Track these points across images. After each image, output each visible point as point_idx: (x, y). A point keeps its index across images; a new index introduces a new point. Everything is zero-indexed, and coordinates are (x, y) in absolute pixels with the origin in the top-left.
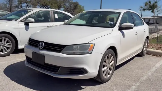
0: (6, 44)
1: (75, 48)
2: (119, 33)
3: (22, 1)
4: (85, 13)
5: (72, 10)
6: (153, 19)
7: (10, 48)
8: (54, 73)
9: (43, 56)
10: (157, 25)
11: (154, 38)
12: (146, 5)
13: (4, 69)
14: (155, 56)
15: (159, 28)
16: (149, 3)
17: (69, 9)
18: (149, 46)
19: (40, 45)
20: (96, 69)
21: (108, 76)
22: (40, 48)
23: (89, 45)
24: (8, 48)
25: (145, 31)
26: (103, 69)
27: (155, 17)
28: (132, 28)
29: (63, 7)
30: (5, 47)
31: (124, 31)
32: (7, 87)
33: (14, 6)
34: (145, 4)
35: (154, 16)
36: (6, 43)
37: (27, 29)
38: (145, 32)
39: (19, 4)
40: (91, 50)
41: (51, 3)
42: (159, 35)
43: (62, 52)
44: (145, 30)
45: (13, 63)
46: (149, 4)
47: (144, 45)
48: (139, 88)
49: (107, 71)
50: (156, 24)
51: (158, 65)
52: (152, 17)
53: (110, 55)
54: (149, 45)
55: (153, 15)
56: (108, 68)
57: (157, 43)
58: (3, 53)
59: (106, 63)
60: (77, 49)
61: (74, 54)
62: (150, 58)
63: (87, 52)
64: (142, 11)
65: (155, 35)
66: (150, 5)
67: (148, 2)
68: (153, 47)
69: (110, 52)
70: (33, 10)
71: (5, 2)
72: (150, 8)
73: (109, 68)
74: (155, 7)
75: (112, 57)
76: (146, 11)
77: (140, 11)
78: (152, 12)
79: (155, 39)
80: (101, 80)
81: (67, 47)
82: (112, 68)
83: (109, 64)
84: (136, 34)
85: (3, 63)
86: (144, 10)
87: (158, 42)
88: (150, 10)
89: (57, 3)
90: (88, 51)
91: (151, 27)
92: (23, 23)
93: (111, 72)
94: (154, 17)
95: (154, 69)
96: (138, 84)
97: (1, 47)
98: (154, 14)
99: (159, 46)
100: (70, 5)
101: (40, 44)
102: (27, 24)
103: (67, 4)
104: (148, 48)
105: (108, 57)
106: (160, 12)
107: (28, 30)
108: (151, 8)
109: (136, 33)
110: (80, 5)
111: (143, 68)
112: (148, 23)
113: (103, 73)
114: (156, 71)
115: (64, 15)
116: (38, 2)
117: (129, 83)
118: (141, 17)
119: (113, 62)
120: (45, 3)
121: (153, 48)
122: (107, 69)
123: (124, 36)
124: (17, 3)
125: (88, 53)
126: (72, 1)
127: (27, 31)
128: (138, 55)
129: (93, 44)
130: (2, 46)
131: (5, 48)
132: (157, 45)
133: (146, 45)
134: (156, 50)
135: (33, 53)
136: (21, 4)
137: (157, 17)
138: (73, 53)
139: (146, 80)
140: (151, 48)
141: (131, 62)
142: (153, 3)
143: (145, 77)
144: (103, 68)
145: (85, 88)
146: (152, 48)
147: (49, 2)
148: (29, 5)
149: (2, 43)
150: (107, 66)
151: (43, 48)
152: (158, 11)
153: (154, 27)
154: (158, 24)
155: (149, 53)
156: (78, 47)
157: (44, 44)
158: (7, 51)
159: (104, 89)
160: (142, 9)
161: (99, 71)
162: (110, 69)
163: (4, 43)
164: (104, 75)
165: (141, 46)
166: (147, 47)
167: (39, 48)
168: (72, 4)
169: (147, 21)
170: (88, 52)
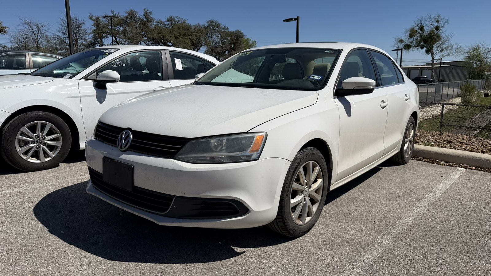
0: (47, 137)
1: (214, 147)
2: (337, 104)
3: (103, 32)
4: (248, 54)
5: (227, 52)
6: (431, 71)
7: (57, 147)
8: (157, 214)
9: (129, 168)
10: (440, 86)
11: (434, 117)
12: (411, 36)
13: (37, 203)
14: (433, 163)
15: (445, 91)
16: (419, 31)
17: (219, 50)
18: (420, 138)
19: (121, 140)
20: (272, 201)
21: (308, 219)
22: (121, 148)
23: (253, 137)
24: (52, 148)
25: (406, 98)
26: (292, 201)
27: (436, 64)
28: (370, 91)
29: (203, 43)
30: (45, 144)
31: (349, 98)
32: (36, 252)
33: (82, 44)
34: (408, 34)
35: (433, 61)
36: (47, 135)
37: (101, 98)
38: (406, 100)
39: (95, 39)
40: (258, 150)
41: (175, 36)
42: (445, 110)
43: (180, 157)
44: (406, 95)
45: (61, 188)
46: (419, 33)
47: (405, 137)
48: (389, 251)
49: (304, 205)
50: (437, 83)
51: (443, 186)
52: (428, 64)
53: (311, 162)
54: (419, 134)
55: (431, 59)
56: (307, 198)
57: (440, 131)
58: (39, 161)
59: (300, 184)
60: (220, 148)
61: (213, 161)
62: (422, 168)
63: (247, 156)
64: (402, 50)
65: (435, 111)
66: (421, 35)
67: (417, 28)
68: (429, 141)
69: (311, 154)
70: (119, 49)
71: (61, 34)
72: (422, 44)
73: (309, 196)
74: (435, 39)
75: (318, 168)
76: (411, 49)
77: (398, 50)
78: (428, 52)
79: (436, 121)
80: (288, 231)
81: (191, 142)
82: (318, 197)
83: (310, 187)
84: (383, 108)
85: (37, 186)
86: (408, 47)
87: (442, 127)
88: (422, 48)
89: (189, 35)
90: (248, 153)
91: (424, 90)
92: (92, 82)
93: (314, 209)
94: (433, 64)
95: (432, 197)
96: (388, 240)
97: (35, 145)
98: (433, 58)
99: (445, 136)
100: (222, 38)
101: (122, 135)
102: (100, 86)
103: (214, 37)
104: (416, 142)
105: (306, 169)
106: (448, 52)
107: (104, 100)
108: (424, 43)
109: (383, 105)
110: (246, 38)
111: (403, 196)
112: (418, 81)
113: (293, 212)
114: (436, 205)
115: (200, 63)
116: (143, 33)
117: (364, 238)
118: (401, 66)
119: (320, 181)
120: (160, 35)
121: (429, 143)
122: (305, 200)
123: (349, 112)
124: (91, 36)
125: (248, 159)
126: (228, 29)
127: (101, 102)
128: (391, 162)
129: (264, 134)
130: (38, 142)
131: (45, 147)
132: (440, 135)
133: (410, 135)
134: (438, 147)
135: (106, 160)
136: (101, 38)
137: (441, 64)
138: (208, 158)
139: (410, 228)
140: (424, 143)
141: (371, 179)
142: (429, 31)
143: (407, 221)
144: (293, 197)
145: (244, 252)
146: (426, 142)
147: (170, 33)
148: (120, 40)
149: (35, 135)
150: (302, 192)
151: (129, 147)
152: (442, 51)
153: (432, 90)
154: (443, 81)
155: (418, 156)
156: (222, 141)
157: (131, 136)
158: (49, 156)
159: (296, 255)
160: (401, 46)
161: (279, 207)
162: (313, 201)
163: (41, 134)
164: (294, 216)
165: (398, 137)
166: (412, 139)
167: (120, 146)
168: (227, 37)
169: (415, 74)
170: (250, 156)
